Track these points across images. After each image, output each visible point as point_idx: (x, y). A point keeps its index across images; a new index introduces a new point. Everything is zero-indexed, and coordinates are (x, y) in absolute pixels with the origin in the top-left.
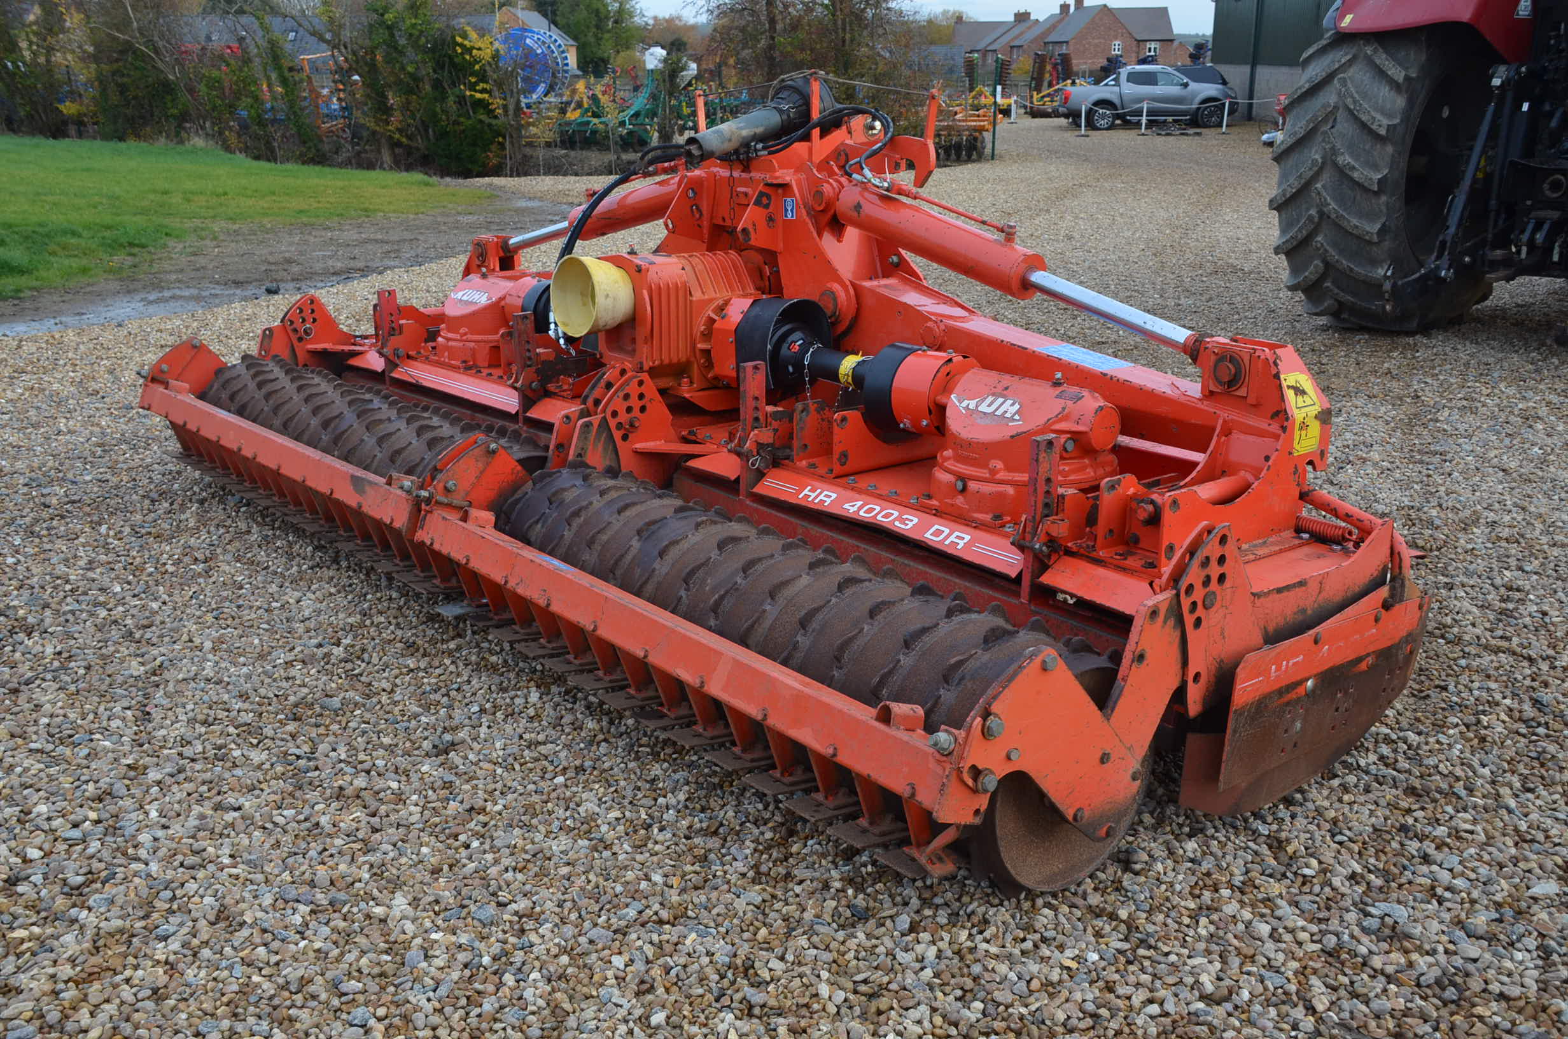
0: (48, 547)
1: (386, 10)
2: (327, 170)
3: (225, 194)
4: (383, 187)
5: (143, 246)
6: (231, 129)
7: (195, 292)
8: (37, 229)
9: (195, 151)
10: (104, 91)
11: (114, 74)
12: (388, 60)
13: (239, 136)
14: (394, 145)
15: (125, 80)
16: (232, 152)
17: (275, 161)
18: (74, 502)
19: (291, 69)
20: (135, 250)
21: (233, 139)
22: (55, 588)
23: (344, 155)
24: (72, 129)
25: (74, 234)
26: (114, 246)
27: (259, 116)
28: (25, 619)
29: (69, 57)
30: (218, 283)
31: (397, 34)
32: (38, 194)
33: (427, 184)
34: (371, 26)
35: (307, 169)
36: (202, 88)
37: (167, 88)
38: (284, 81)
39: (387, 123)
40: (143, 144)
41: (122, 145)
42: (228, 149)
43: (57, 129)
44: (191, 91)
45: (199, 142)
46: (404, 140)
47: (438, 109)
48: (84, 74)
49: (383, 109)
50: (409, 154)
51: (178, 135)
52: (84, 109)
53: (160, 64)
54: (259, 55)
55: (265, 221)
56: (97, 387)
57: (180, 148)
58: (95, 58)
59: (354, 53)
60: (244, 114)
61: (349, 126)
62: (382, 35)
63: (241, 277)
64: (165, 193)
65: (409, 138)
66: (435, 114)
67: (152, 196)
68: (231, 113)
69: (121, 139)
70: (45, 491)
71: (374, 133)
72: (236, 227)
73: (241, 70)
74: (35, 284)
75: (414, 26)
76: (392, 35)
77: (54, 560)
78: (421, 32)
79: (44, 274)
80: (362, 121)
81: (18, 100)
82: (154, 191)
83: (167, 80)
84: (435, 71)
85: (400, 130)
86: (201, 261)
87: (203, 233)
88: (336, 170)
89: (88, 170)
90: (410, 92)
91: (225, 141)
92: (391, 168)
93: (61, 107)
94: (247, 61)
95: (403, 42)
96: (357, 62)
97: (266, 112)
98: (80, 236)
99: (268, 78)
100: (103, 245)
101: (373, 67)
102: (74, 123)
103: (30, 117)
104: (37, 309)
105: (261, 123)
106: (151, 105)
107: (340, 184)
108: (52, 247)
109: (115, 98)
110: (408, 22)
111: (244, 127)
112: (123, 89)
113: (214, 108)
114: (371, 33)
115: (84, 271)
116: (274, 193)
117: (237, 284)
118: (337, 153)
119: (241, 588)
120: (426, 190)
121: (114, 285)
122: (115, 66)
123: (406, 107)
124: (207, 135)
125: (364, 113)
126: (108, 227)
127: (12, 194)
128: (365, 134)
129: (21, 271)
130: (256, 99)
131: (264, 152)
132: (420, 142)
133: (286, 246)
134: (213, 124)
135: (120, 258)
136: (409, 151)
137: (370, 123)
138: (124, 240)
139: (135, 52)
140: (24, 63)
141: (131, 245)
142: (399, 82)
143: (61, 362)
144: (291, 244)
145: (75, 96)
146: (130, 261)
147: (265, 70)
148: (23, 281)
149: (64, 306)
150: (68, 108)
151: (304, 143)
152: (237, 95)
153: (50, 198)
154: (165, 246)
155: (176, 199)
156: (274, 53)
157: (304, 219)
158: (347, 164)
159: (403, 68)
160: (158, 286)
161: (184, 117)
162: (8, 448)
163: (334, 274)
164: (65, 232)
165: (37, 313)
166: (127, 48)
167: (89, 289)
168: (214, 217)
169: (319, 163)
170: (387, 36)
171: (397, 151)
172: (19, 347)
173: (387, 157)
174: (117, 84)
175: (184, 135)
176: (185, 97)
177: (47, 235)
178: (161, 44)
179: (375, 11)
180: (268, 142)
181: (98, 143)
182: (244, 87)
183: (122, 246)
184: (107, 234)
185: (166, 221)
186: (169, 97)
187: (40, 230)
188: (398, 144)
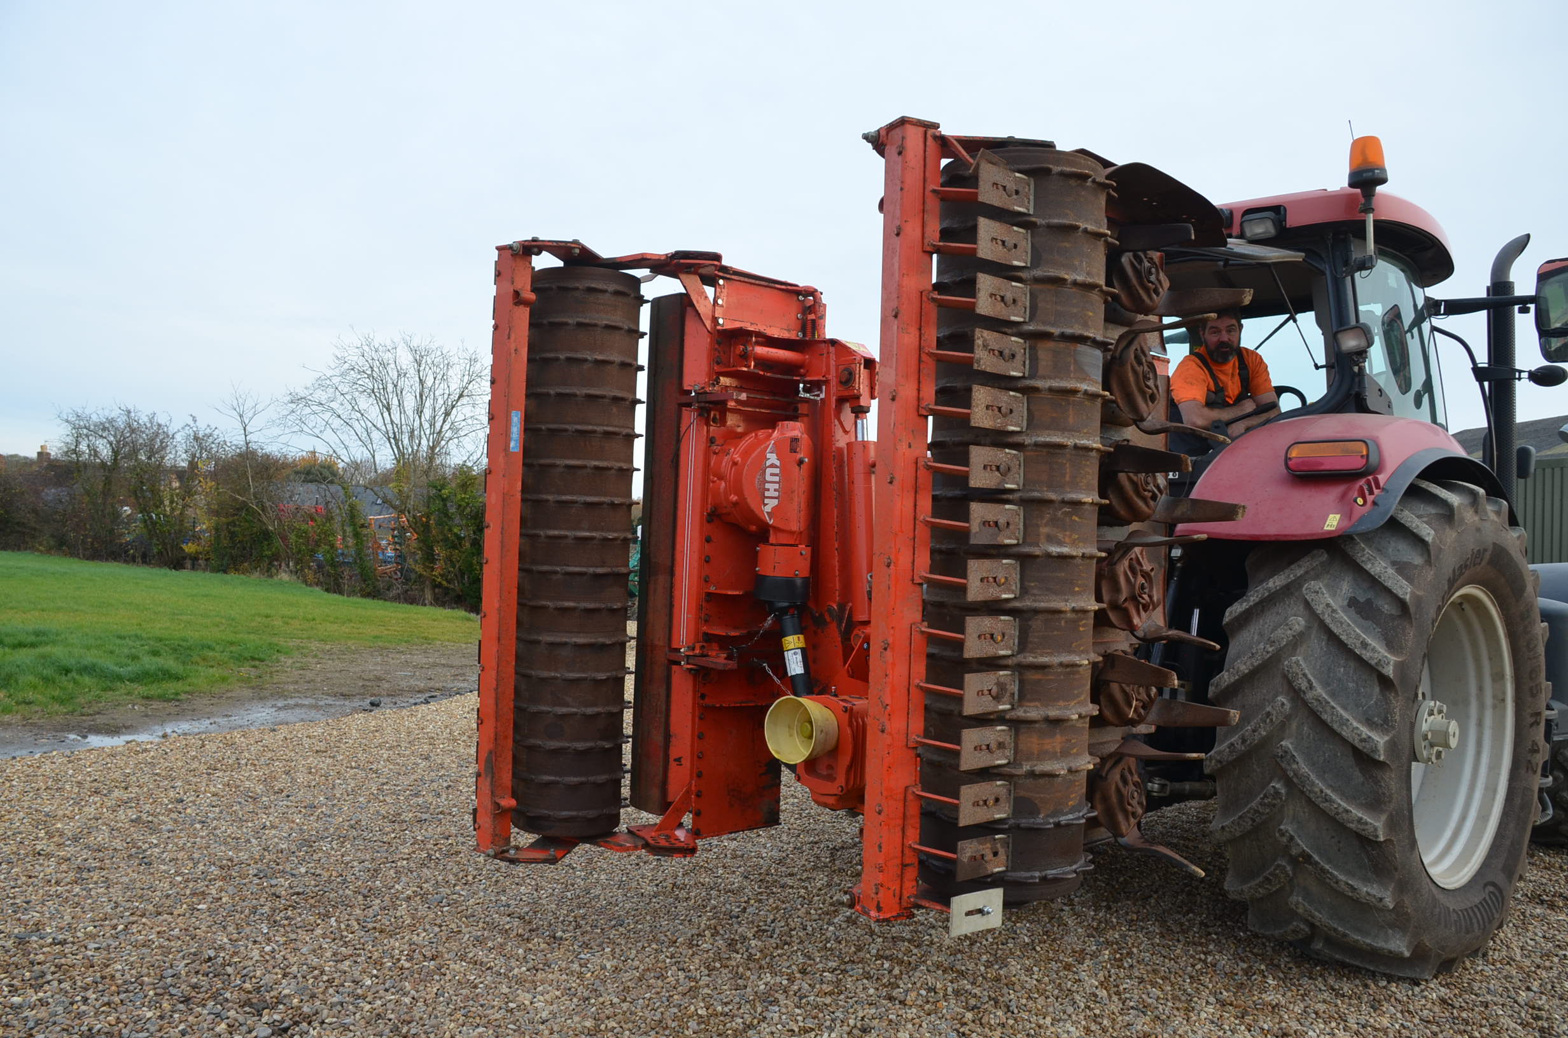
0: (293, 936)
1: (443, 487)
2: (381, 602)
3: (314, 619)
4: (435, 620)
5: (262, 660)
6: (310, 568)
7: (313, 701)
8: (181, 643)
9: (281, 583)
10: (218, 538)
11: (228, 524)
12: (440, 523)
13: (315, 573)
14: (436, 586)
15: (236, 529)
16: (310, 585)
17: (341, 593)
18: (298, 894)
19: (363, 526)
20: (257, 663)
21: (310, 576)
22: (315, 978)
23: (394, 592)
24: (188, 563)
25: (209, 647)
26: (240, 659)
27: (332, 559)
28: (300, 1008)
29: (198, 511)
30: (328, 695)
31: (449, 504)
32: (174, 614)
33: (468, 619)
34: (429, 497)
35: (368, 602)
36: (292, 538)
37: (266, 535)
38: (356, 535)
39: (433, 569)
40: (242, 576)
41: (227, 577)
42: (305, 582)
43: (177, 563)
44: (284, 538)
45: (285, 576)
46: (444, 583)
47: (475, 562)
48: (204, 525)
49: (430, 558)
50: (446, 594)
51: (269, 573)
52: (200, 549)
53: (264, 519)
54: (340, 515)
55: (350, 643)
56: (281, 786)
57: (270, 580)
58: (217, 513)
59: (414, 517)
60: (320, 557)
61: (401, 571)
62: (439, 504)
63: (345, 690)
64: (267, 616)
65: (449, 582)
66: (471, 565)
67: (259, 619)
68: (311, 556)
69: (225, 572)
70: (274, 882)
71: (421, 576)
72: (328, 647)
73: (324, 525)
74: (188, 688)
75: (463, 499)
76: (445, 505)
77: (304, 950)
78: (468, 504)
79: (195, 681)
80: (413, 567)
81: (155, 541)
82: (259, 615)
83: (267, 530)
84: (474, 533)
85: (442, 576)
86: (309, 675)
87: (305, 651)
88: (388, 604)
89: (207, 596)
90: (454, 547)
91: (304, 576)
92: (431, 604)
93: (184, 546)
94: (329, 519)
95: (452, 510)
96: (416, 523)
97: (337, 556)
98: (213, 650)
99: (344, 532)
100: (232, 657)
101: (427, 526)
102: (191, 559)
103: (160, 553)
104: (194, 710)
105: (333, 565)
106: (251, 548)
107: (402, 616)
108: (196, 658)
109: (225, 542)
110: (459, 497)
111: (320, 566)
112: (233, 535)
113: (299, 552)
114: (428, 502)
115: (224, 679)
116: (350, 621)
117: (345, 696)
118: (388, 590)
119: (476, 987)
120: (468, 624)
121: (247, 693)
122: (231, 519)
123: (449, 559)
124: (291, 572)
125: (416, 561)
126: (232, 644)
127: (155, 613)
128: (413, 576)
129: (177, 678)
130: (332, 546)
131: (334, 586)
132: (456, 586)
133: (372, 665)
134: (296, 564)
135: (245, 670)
136: (447, 591)
137: (419, 569)
138: (247, 655)
139: (249, 510)
140: (165, 516)
141: (253, 659)
142: (446, 540)
143: (243, 762)
144: (376, 664)
145: (196, 538)
146: (253, 673)
147: (343, 525)
148: (179, 686)
149: (215, 709)
150: (189, 548)
151: (365, 581)
152: (317, 544)
153: (184, 618)
154: (278, 661)
155: (278, 623)
156: (353, 515)
157: (380, 644)
158: (397, 599)
159: (450, 530)
160: (283, 695)
161: (276, 557)
162: (229, 840)
163: (419, 692)
164: (203, 647)
165: (194, 714)
166: (244, 506)
167: (229, 695)
168: (309, 638)
169: (374, 597)
170: (441, 506)
171: (437, 590)
172: (203, 746)
173: (428, 595)
174: (230, 532)
175: (274, 570)
176: (278, 543)
177: (189, 648)
178: (268, 504)
179: (435, 487)
180: (336, 579)
181: (208, 574)
182: (325, 537)
183: (245, 659)
184: (233, 649)
185: (275, 640)
186: (266, 543)
187: (184, 644)
188: (440, 585)
